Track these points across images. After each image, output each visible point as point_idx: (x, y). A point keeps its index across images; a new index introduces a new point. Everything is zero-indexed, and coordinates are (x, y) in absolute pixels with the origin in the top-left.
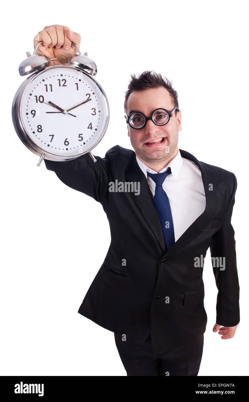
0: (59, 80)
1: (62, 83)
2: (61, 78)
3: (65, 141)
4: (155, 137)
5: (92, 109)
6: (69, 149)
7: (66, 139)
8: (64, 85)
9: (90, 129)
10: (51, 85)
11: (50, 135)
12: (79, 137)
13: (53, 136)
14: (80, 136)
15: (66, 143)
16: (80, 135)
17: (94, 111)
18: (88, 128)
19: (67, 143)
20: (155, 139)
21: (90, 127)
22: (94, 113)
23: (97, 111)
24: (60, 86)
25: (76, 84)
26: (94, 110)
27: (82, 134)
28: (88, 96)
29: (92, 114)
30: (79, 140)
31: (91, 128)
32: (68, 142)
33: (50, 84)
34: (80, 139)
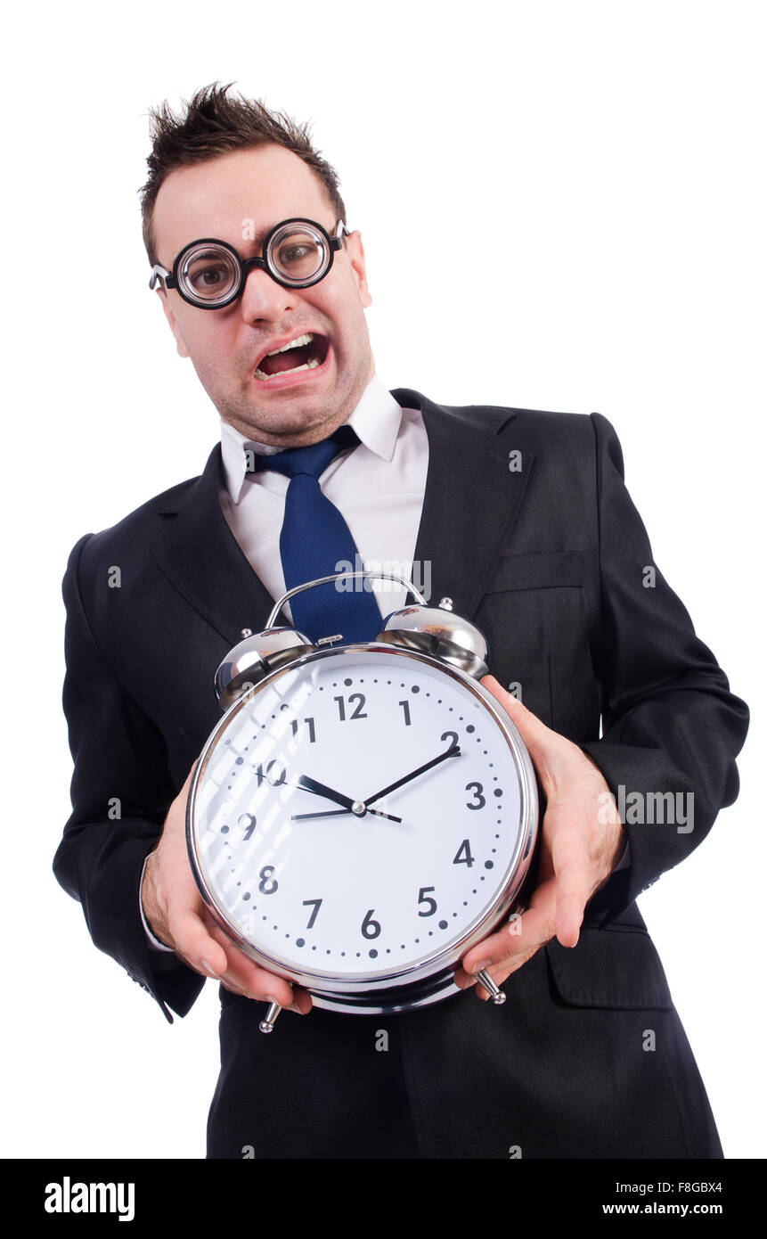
0: (340, 699)
1: (350, 708)
2: (346, 692)
3: (366, 922)
4: (287, 329)
5: (468, 787)
6: (382, 952)
7: (370, 913)
8: (356, 715)
9: (466, 864)
10: (311, 721)
11: (306, 903)
12: (420, 902)
13: (318, 903)
14: (426, 895)
15: (370, 926)
16: (422, 891)
17: (477, 795)
18: (457, 861)
19: (371, 929)
20: (288, 336)
21: (464, 855)
22: (476, 802)
23: (488, 793)
24: (343, 718)
25: (401, 703)
26: (475, 789)
27: (431, 889)
28: (450, 739)
29: (470, 806)
30: (421, 914)
31: (469, 861)
32: (376, 924)
33: (308, 717)
34: (426, 907)
